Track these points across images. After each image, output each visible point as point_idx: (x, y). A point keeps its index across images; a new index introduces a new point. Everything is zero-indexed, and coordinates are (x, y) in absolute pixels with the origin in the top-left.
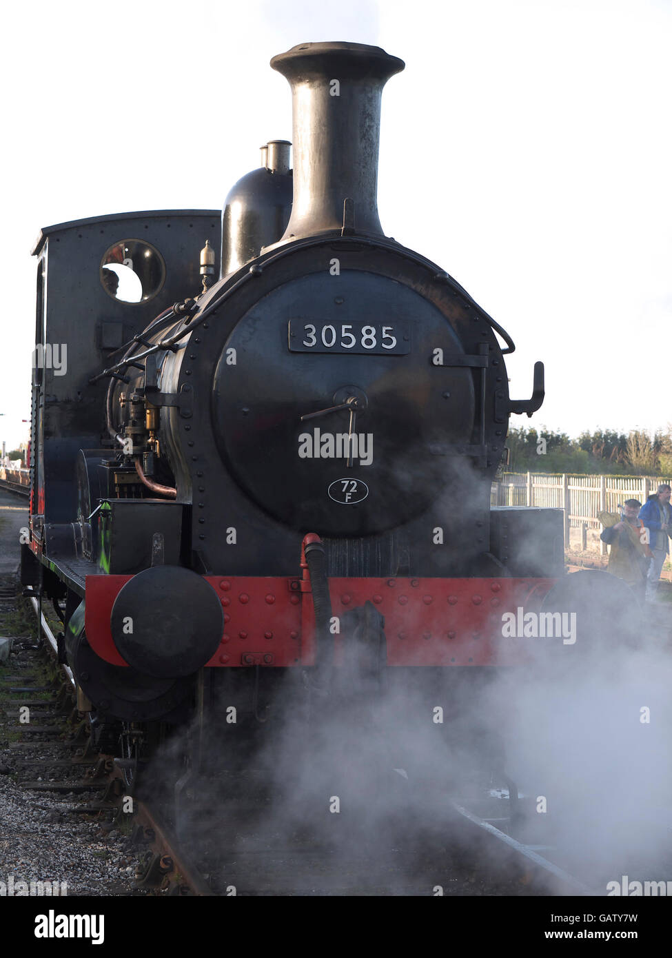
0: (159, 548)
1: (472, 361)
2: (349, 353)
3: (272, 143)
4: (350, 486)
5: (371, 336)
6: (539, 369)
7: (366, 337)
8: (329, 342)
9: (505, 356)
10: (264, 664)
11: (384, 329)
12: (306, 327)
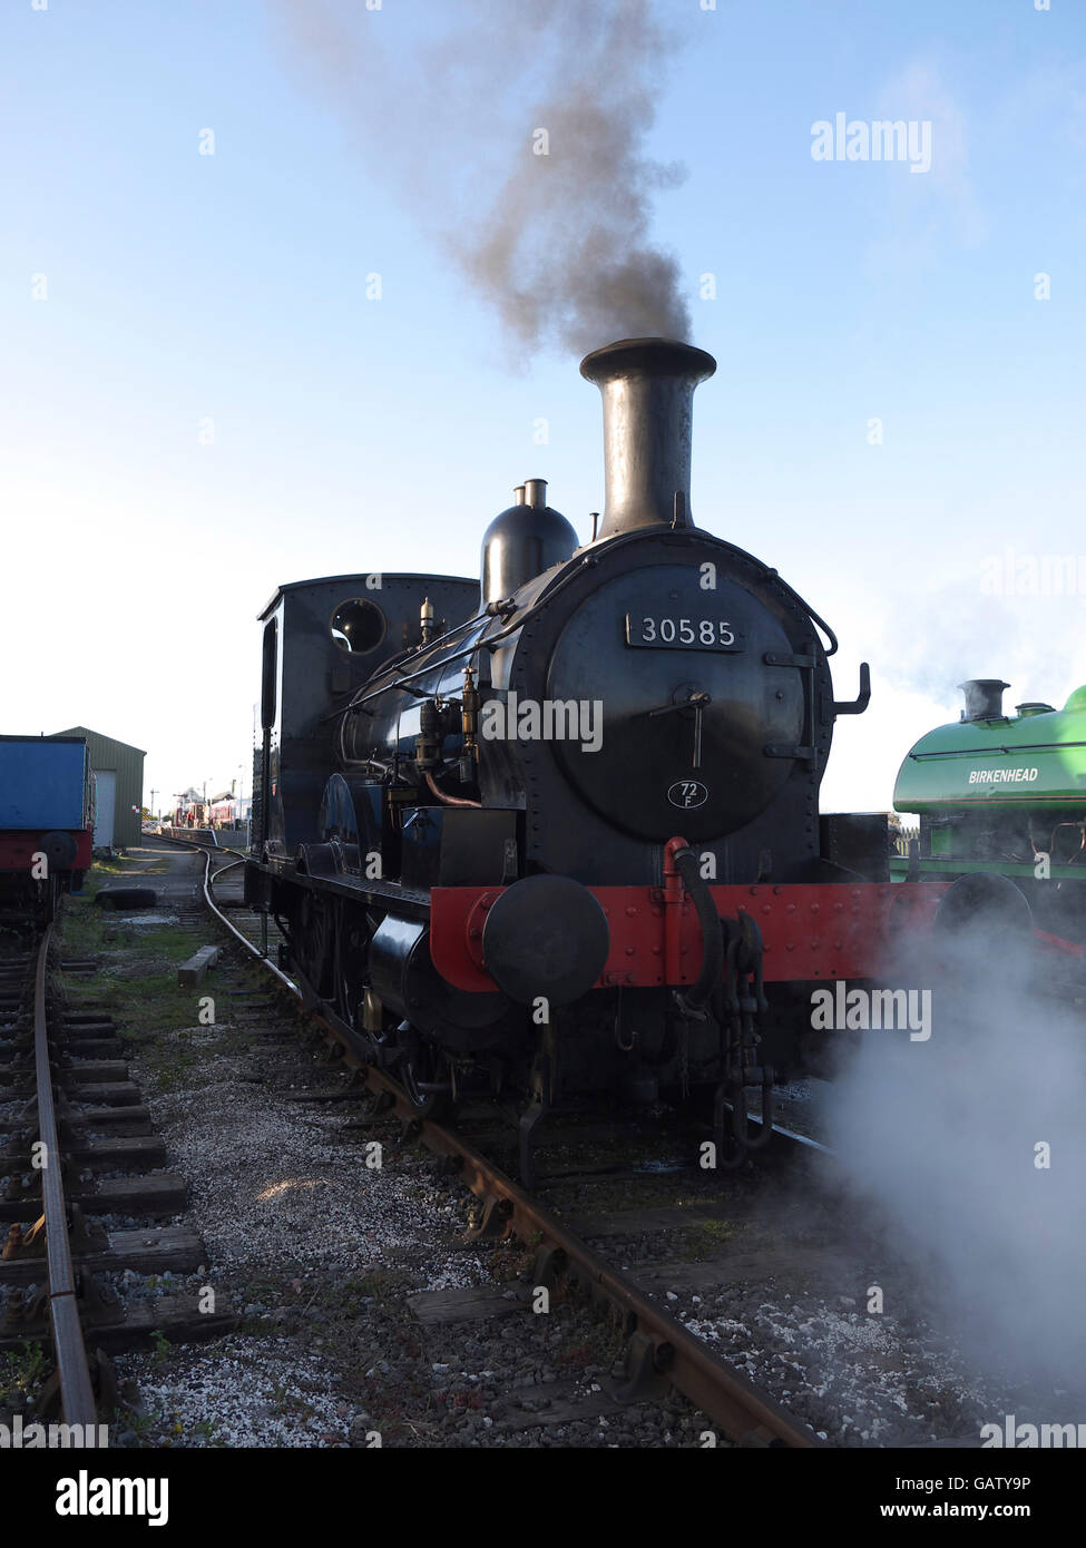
0: (512, 856)
1: (802, 661)
2: (688, 649)
3: (530, 481)
4: (690, 789)
5: (710, 632)
6: (865, 669)
7: (704, 632)
8: (669, 637)
9: (829, 658)
10: (626, 984)
11: (722, 624)
12: (645, 620)
